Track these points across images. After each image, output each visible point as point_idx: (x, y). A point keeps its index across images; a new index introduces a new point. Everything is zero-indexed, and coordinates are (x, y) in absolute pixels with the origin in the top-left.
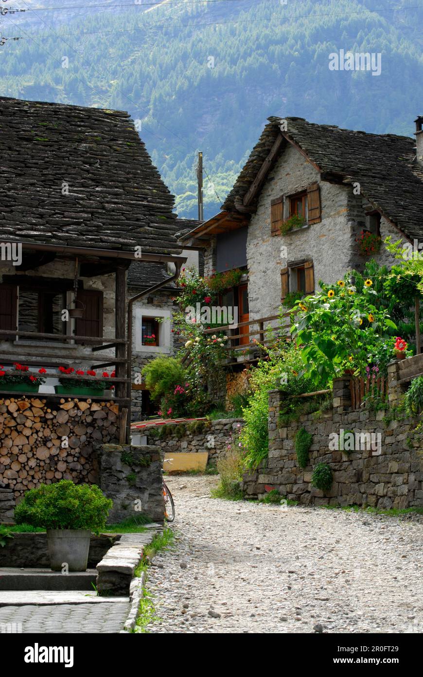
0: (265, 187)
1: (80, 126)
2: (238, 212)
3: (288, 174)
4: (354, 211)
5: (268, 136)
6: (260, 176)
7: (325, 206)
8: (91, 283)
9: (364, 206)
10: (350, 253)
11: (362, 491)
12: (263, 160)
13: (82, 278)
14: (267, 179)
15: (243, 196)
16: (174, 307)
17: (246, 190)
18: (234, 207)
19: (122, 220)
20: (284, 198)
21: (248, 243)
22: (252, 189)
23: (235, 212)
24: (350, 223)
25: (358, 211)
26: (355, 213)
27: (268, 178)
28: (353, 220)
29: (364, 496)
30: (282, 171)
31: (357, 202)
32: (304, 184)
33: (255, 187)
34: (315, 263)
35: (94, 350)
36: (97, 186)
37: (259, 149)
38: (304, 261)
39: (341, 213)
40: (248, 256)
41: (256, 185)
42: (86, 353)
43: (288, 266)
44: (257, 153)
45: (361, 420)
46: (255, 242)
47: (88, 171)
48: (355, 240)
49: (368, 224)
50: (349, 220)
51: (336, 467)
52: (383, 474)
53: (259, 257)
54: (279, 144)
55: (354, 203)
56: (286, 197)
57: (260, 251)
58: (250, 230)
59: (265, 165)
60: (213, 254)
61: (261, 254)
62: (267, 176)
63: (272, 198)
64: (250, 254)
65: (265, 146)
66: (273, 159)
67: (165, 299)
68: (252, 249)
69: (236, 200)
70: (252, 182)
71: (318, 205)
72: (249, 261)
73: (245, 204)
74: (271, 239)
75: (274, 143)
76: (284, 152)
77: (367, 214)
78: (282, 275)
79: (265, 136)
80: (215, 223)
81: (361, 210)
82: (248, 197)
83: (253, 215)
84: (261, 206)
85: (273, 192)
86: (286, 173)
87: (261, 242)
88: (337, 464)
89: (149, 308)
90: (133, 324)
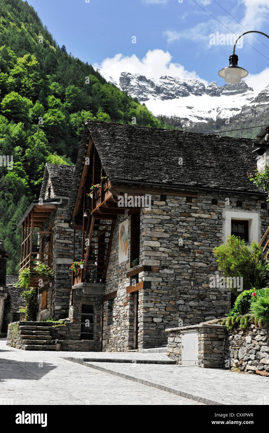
16: (262, 210)
67: (253, 203)
89: (237, 210)
90: (223, 226)
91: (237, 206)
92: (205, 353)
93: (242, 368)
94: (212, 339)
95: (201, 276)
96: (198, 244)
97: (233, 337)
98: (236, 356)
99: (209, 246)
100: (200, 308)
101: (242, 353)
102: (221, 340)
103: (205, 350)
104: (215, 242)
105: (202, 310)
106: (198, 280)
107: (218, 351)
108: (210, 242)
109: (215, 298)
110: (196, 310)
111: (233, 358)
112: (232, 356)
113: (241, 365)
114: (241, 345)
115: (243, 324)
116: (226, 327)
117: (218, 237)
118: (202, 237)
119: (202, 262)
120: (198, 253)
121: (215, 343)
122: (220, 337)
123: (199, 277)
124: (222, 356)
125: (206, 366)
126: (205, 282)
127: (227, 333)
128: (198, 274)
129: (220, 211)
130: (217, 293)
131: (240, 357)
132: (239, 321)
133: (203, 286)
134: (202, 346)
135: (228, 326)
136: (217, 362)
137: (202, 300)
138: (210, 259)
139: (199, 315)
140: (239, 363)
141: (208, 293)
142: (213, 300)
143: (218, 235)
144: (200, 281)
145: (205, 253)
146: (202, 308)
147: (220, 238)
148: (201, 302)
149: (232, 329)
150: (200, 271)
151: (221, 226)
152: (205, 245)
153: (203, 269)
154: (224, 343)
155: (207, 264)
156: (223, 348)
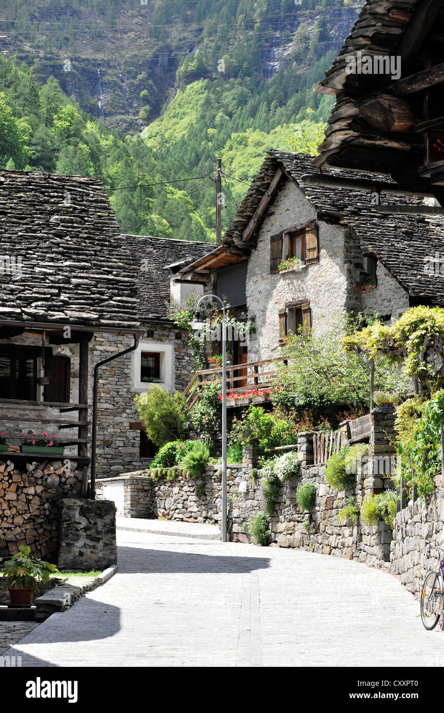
0: (265, 222)
1: (53, 197)
2: (236, 248)
3: (287, 210)
4: (351, 252)
5: (267, 170)
6: (260, 211)
7: (323, 245)
8: (60, 350)
9: (362, 247)
10: (345, 297)
11: (319, 542)
12: (263, 194)
13: (52, 345)
14: (267, 213)
15: (242, 231)
16: (176, 341)
17: (245, 225)
18: (233, 242)
19: (87, 295)
20: (284, 235)
21: (247, 280)
22: (252, 225)
23: (233, 247)
24: (346, 265)
25: (355, 253)
26: (353, 254)
27: (269, 212)
28: (350, 262)
29: (321, 546)
30: (282, 206)
31: (354, 242)
32: (304, 220)
33: (254, 222)
34: (312, 305)
35: (62, 411)
36: (66, 260)
37: (259, 183)
38: (302, 302)
39: (338, 254)
40: (248, 293)
41: (256, 219)
42: (55, 414)
43: (286, 307)
44: (255, 187)
45: (320, 474)
46: (255, 279)
47: (58, 245)
48: (352, 283)
49: (365, 266)
50: (345, 262)
51: (299, 519)
52: (335, 526)
53: (258, 296)
54: (278, 178)
55: (351, 244)
56: (286, 234)
57: (260, 290)
58: (250, 266)
59: (265, 200)
60: (213, 289)
61: (260, 292)
62: (268, 210)
63: (271, 234)
64: (250, 291)
65: (264, 180)
66: (272, 193)
67: (166, 333)
68: (251, 286)
69: (235, 235)
70: (252, 216)
71: (315, 245)
72: (248, 299)
73: (244, 239)
74: (270, 276)
75: (273, 177)
76: (284, 185)
77: (365, 255)
78: (280, 315)
79: (264, 170)
80: (214, 258)
81: (359, 251)
82: (247, 232)
83: (253, 251)
84: (261, 241)
85: (273, 228)
86: (286, 209)
87: (260, 280)
88: (300, 515)
89: (149, 342)
90: (132, 360)
91: (148, 337)
92: (131, 504)
93: (170, 517)
94: (139, 490)
95: (106, 419)
96: (104, 382)
97: (159, 488)
98: (162, 506)
99: (116, 384)
100: (106, 456)
101: (169, 503)
102: (146, 491)
103: (131, 501)
104: (123, 380)
105: (107, 458)
106: (103, 424)
107: (144, 502)
108: (117, 380)
109: (122, 444)
110: (101, 459)
111: (160, 508)
112: (158, 507)
113: (168, 514)
114: (168, 496)
115: (171, 476)
116: (152, 479)
117: (126, 374)
118: (108, 373)
119: (107, 403)
120: (104, 392)
121: (141, 494)
122: (146, 488)
123: (104, 420)
124: (147, 506)
125: (133, 516)
126: (111, 426)
127: (152, 484)
128: (103, 417)
129: (128, 342)
130: (124, 439)
131: (167, 507)
132: (166, 473)
133: (109, 430)
134: (129, 498)
135: (153, 478)
136: (143, 512)
137: (107, 447)
138: (117, 399)
139: (104, 464)
140: (166, 512)
141: (115, 438)
142: (119, 447)
143: (126, 371)
144: (105, 425)
145: (112, 393)
146: (108, 456)
147: (129, 375)
148: (107, 450)
149: (158, 481)
150: (105, 413)
151: (129, 360)
152: (111, 383)
153: (109, 411)
154: (149, 494)
155: (114, 405)
156: (148, 499)
